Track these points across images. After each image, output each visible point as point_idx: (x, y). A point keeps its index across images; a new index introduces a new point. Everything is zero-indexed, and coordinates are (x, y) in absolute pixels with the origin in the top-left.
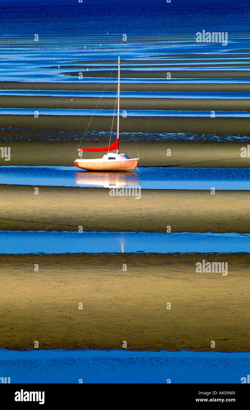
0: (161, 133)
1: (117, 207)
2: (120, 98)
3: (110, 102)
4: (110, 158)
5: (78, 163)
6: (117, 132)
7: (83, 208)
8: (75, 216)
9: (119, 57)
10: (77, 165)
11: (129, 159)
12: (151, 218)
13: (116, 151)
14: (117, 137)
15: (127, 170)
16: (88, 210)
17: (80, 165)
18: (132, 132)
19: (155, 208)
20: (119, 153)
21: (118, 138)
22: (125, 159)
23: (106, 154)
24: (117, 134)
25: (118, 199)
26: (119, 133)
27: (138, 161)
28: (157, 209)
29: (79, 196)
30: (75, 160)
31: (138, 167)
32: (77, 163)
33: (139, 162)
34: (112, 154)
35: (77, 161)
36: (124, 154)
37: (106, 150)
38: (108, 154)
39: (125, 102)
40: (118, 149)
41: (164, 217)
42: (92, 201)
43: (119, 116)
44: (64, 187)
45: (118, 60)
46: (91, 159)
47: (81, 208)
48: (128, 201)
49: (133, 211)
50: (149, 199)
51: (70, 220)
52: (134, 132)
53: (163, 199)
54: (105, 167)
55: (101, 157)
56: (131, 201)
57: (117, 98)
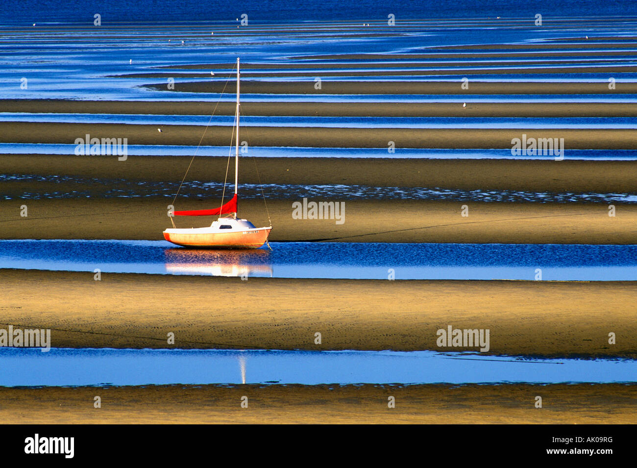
0: (308, 185)
1: (235, 309)
2: (240, 127)
3: (224, 134)
4: (222, 227)
5: (170, 234)
6: (234, 183)
7: (177, 309)
8: (165, 323)
9: (238, 59)
10: (167, 238)
11: (255, 227)
12: (291, 327)
13: (233, 215)
14: (234, 191)
15: (252, 247)
16: (186, 313)
17: (172, 238)
18: (259, 184)
19: (298, 310)
20: (237, 219)
21: (236, 193)
22: (248, 228)
23: (216, 220)
24: (234, 187)
25: (236, 295)
26: (238, 185)
27: (269, 231)
28: (301, 312)
29: (172, 290)
30: (164, 230)
31: (269, 241)
32: (168, 235)
33: (271, 233)
34: (227, 219)
35: (168, 231)
36: (246, 220)
37: (215, 215)
38: (219, 219)
39: (248, 134)
40: (237, 212)
41: (312, 324)
42: (192, 299)
43: (239, 157)
44: (145, 274)
45: (237, 64)
46: (191, 228)
47: (173, 311)
48: (252, 297)
49: (261, 315)
50: (289, 295)
51: (155, 329)
52: (263, 184)
53: (311, 295)
54: (215, 242)
55: (208, 225)
56: (258, 298)
57: (235, 127)
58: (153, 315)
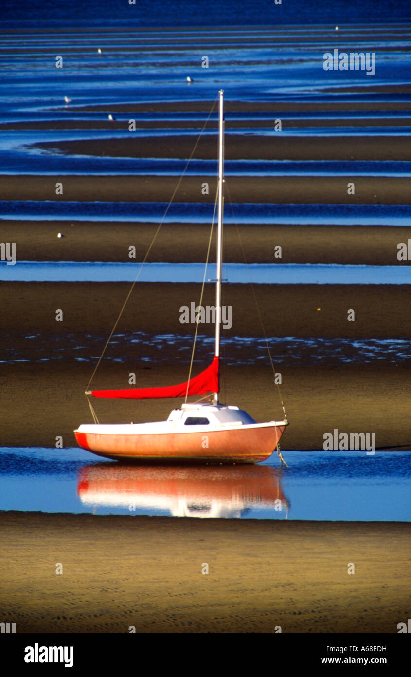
0: (359, 338)
1: (215, 581)
2: (225, 226)
3: (194, 238)
4: (190, 421)
5: (88, 436)
6: (214, 336)
7: (103, 581)
8: (78, 608)
9: (221, 93)
10: (81, 442)
11: (253, 422)
12: (326, 616)
13: (212, 398)
14: (214, 350)
15: (249, 461)
16: (120, 590)
17: (92, 443)
18: (262, 336)
19: (339, 584)
20: (220, 405)
21: (217, 354)
22: (240, 423)
23: (178, 408)
24: (214, 343)
25: (218, 553)
26: (220, 339)
27: (282, 428)
28: (346, 587)
29: (92, 544)
30: (77, 427)
31: (281, 450)
32: (83, 436)
33: (284, 430)
34: (199, 406)
35: (83, 429)
36: (236, 408)
37: (176, 399)
38: (184, 406)
39: (240, 238)
40: (218, 392)
41: (366, 611)
42: (132, 561)
43: (222, 285)
44: (40, 514)
45: (218, 103)
46: (129, 423)
47: (96, 584)
48: (250, 559)
49: (267, 593)
50: (320, 553)
51: (59, 621)
52: (269, 337)
53: (363, 554)
54: (177, 449)
55: (163, 417)
56: (259, 560)
57: (216, 225)
58: (55, 594)
